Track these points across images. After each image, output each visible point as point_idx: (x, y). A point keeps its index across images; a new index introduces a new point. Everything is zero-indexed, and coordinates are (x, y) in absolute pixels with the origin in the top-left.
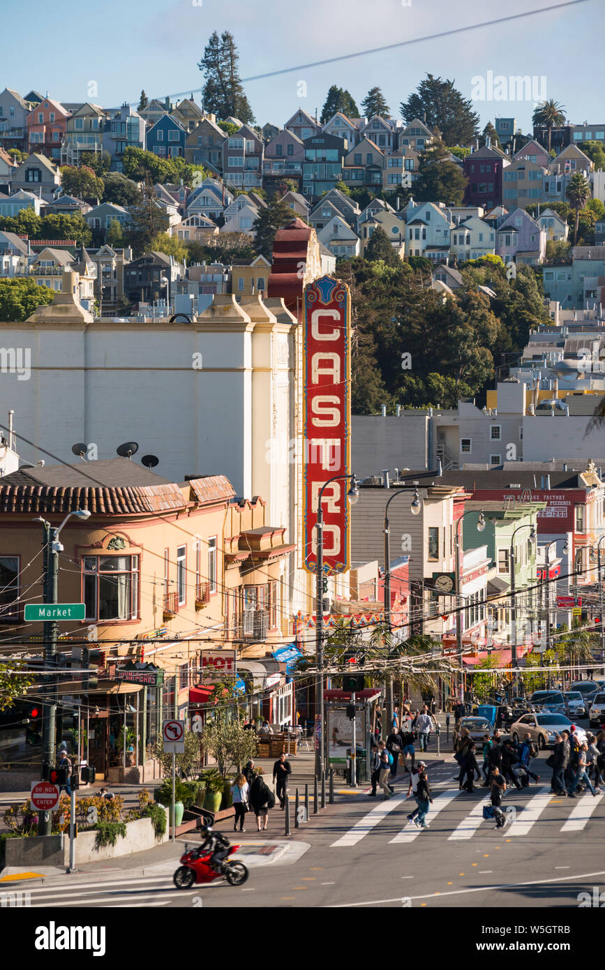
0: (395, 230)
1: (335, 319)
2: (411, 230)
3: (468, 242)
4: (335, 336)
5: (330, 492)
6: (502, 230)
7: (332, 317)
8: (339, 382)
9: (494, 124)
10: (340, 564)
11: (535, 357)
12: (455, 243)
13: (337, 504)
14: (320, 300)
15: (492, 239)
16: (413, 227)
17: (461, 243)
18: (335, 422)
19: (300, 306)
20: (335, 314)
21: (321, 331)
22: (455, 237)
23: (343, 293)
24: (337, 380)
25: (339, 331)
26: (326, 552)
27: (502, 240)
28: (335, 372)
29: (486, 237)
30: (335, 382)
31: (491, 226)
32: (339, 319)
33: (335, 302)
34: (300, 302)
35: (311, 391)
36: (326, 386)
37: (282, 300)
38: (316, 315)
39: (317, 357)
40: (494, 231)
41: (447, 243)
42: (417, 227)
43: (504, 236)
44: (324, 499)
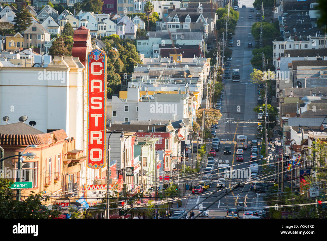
0: (75, 23)
1: (100, 66)
2: (81, 23)
3: (105, 29)
4: (101, 73)
5: (97, 135)
6: (119, 24)
7: (99, 66)
8: (102, 92)
10: (101, 165)
12: (100, 29)
13: (101, 140)
14: (95, 59)
15: (115, 28)
16: (82, 22)
17: (102, 29)
18: (100, 107)
19: (86, 61)
20: (101, 65)
21: (95, 71)
22: (100, 26)
23: (104, 56)
24: (101, 91)
25: (102, 71)
26: (96, 160)
27: (119, 29)
28: (100, 87)
29: (112, 27)
30: (100, 92)
31: (114, 22)
32: (102, 66)
33: (100, 59)
34: (86, 59)
35: (91, 95)
36: (96, 93)
37: (79, 58)
38: (93, 64)
39: (93, 81)
40: (115, 24)
41: (96, 29)
42: (84, 22)
43: (120, 27)
44: (95, 138)
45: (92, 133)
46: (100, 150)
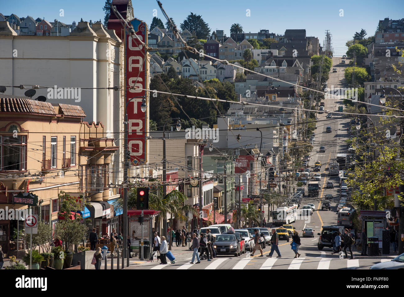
0: (178, 68)
3: (206, 73)
4: (140, 47)
6: (219, 69)
9: (216, 32)
10: (142, 160)
11: (232, 113)
12: (201, 74)
13: (141, 130)
15: (215, 72)
16: (185, 68)
17: (203, 73)
18: (140, 90)
19: (123, 34)
21: (133, 46)
22: (201, 71)
23: (144, 27)
24: (141, 70)
25: (142, 45)
26: (135, 154)
27: (219, 73)
28: (140, 66)
29: (213, 72)
31: (215, 67)
33: (140, 31)
34: (123, 32)
35: (128, 75)
36: (135, 72)
37: (114, 31)
39: (132, 58)
40: (216, 69)
41: (198, 74)
42: (186, 67)
43: (220, 71)
44: (135, 128)
45: (131, 121)
46: (140, 143)
